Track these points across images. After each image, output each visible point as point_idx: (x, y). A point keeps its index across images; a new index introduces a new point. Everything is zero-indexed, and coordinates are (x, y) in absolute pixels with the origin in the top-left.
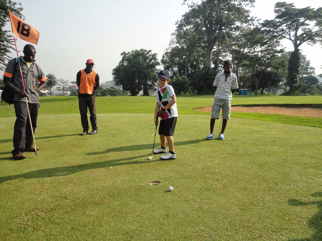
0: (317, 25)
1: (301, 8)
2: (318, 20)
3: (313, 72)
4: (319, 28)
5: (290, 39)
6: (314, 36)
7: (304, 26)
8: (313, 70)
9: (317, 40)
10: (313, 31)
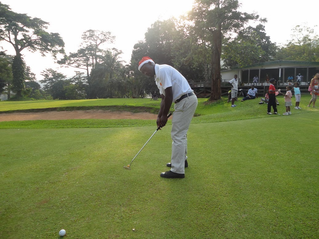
0: (35, 33)
1: (18, 13)
2: (35, 29)
3: (34, 78)
4: (37, 37)
5: (10, 42)
6: (34, 43)
7: (24, 31)
8: (33, 76)
9: (36, 48)
10: (32, 38)
